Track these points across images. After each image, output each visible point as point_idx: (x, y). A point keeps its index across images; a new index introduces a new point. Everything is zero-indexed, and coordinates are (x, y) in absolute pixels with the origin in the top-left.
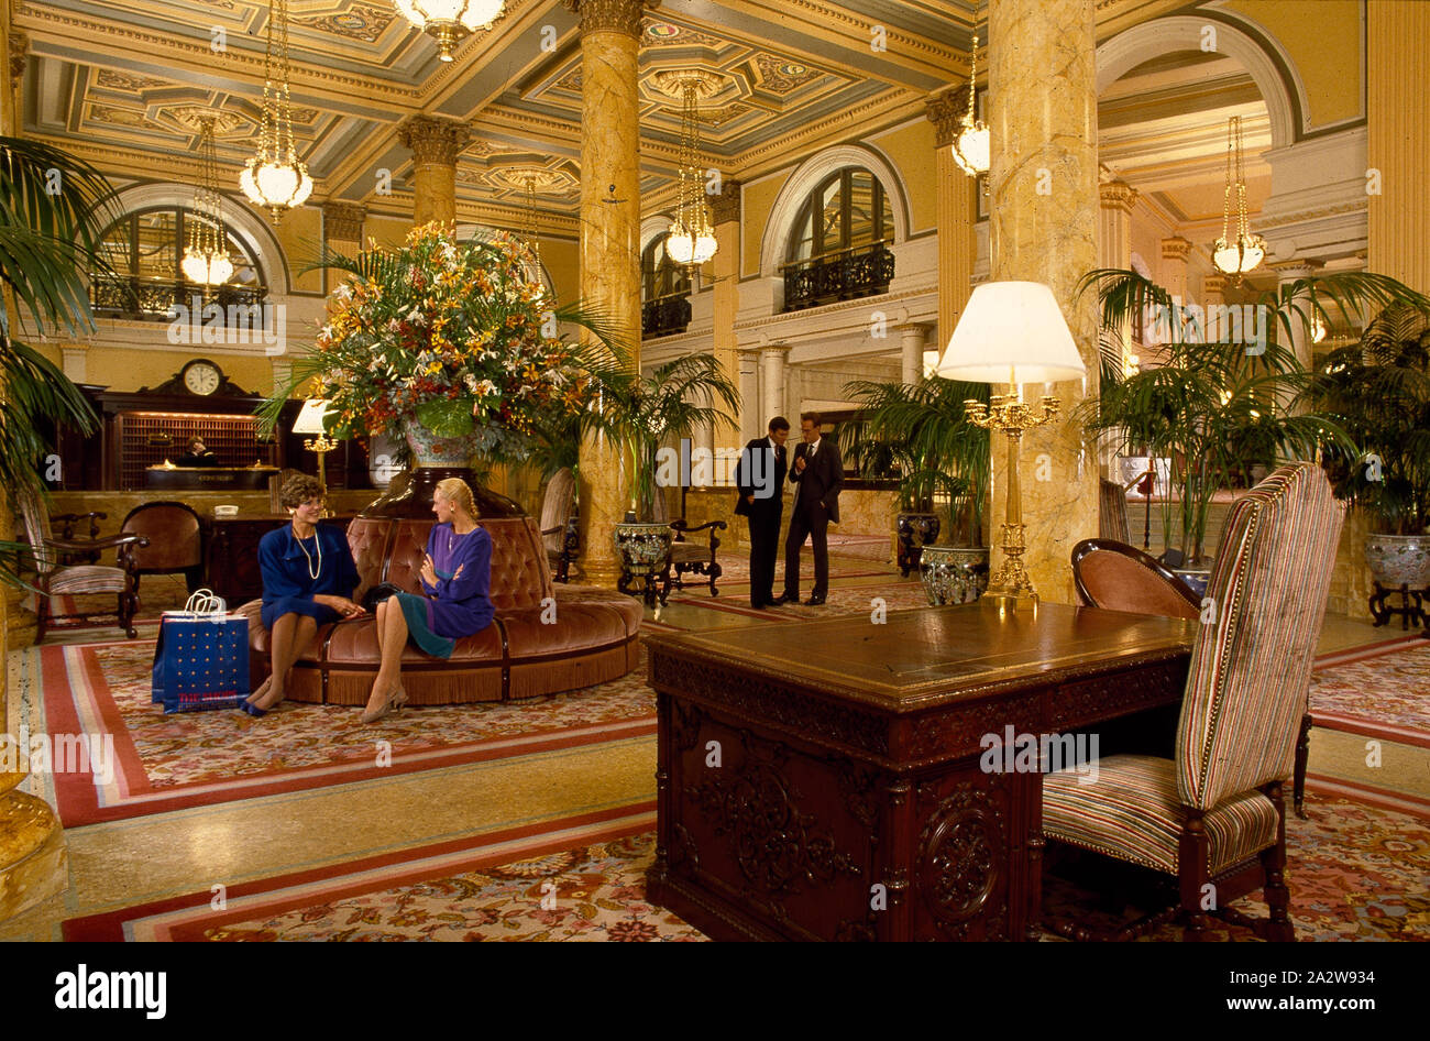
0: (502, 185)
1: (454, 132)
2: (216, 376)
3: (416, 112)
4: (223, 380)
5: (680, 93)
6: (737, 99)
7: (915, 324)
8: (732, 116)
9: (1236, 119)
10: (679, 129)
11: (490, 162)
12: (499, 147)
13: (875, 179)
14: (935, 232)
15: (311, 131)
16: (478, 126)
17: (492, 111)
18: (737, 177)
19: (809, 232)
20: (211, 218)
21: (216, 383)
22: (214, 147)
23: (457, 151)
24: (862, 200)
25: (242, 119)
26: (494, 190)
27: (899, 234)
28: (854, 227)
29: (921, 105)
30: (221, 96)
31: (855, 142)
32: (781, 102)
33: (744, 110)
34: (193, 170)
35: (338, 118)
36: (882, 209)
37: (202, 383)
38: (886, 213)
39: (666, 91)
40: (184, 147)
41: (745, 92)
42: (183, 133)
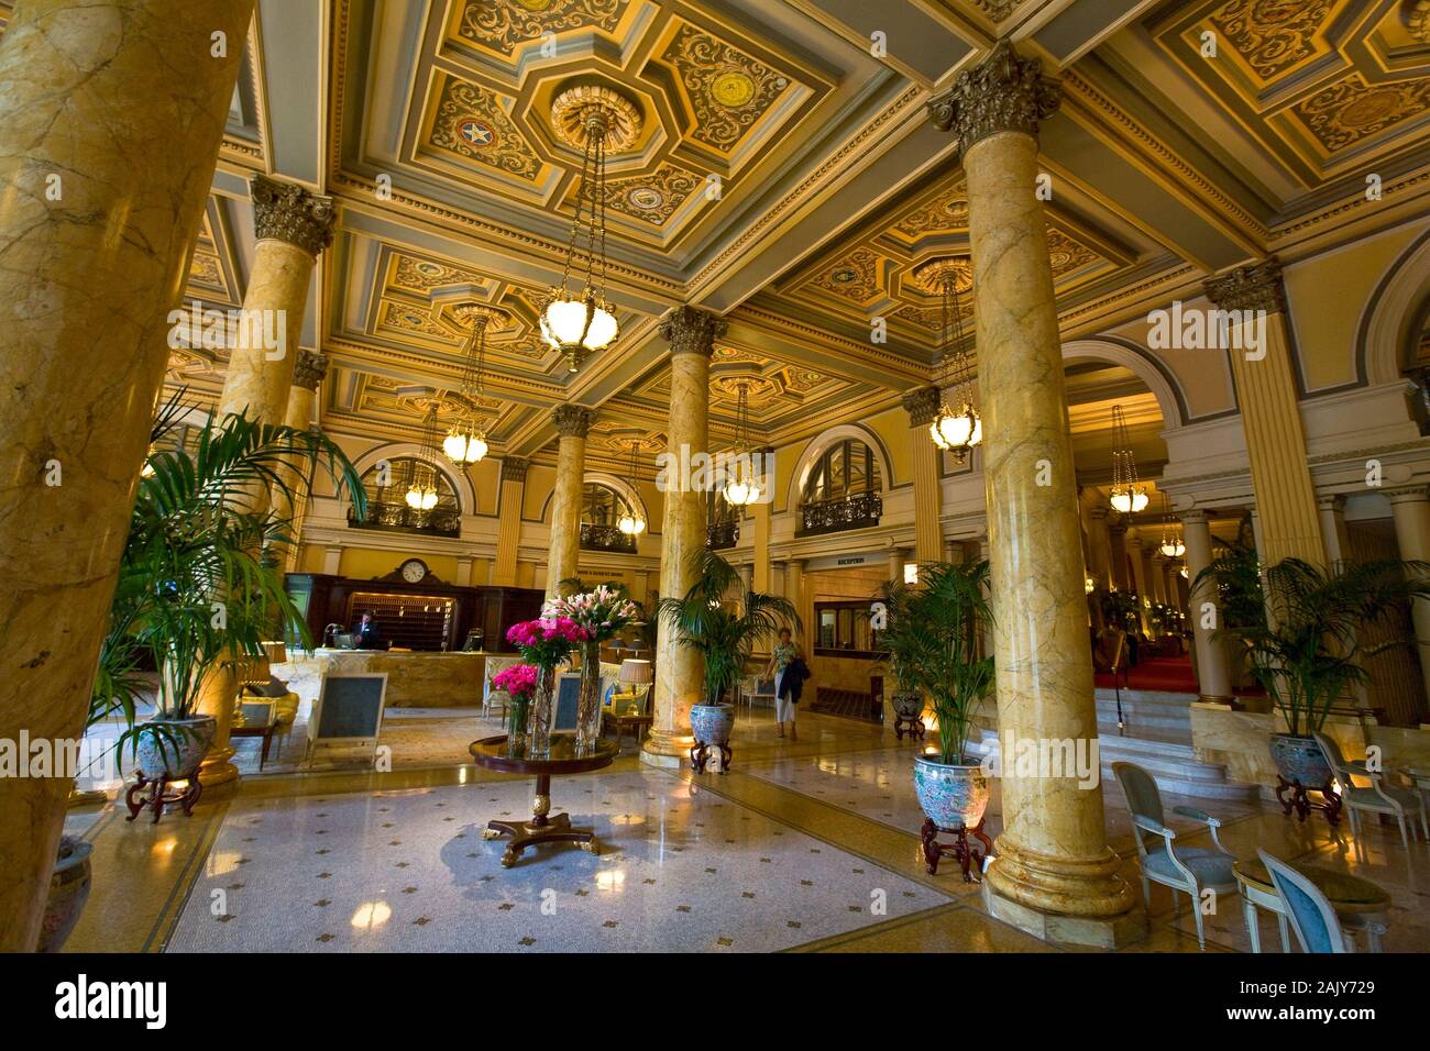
0: (616, 448)
1: (587, 415)
2: (423, 570)
3: (563, 403)
4: (427, 573)
5: (736, 392)
6: (773, 395)
7: (899, 549)
8: (769, 406)
9: (1118, 407)
10: (736, 414)
11: (609, 434)
12: (615, 425)
13: (867, 446)
14: (912, 484)
15: (498, 413)
16: (605, 412)
17: (613, 402)
18: (771, 445)
19: (821, 482)
20: (428, 463)
21: (422, 575)
22: (436, 421)
23: (588, 427)
24: (859, 461)
25: (456, 406)
26: (612, 451)
27: (885, 485)
28: (852, 477)
29: (899, 398)
30: (442, 391)
31: (853, 423)
32: (802, 397)
33: (777, 402)
34: (422, 435)
35: (515, 405)
36: (872, 467)
37: (414, 575)
38: (874, 470)
39: (726, 390)
40: (420, 421)
41: (779, 391)
42: (418, 414)
